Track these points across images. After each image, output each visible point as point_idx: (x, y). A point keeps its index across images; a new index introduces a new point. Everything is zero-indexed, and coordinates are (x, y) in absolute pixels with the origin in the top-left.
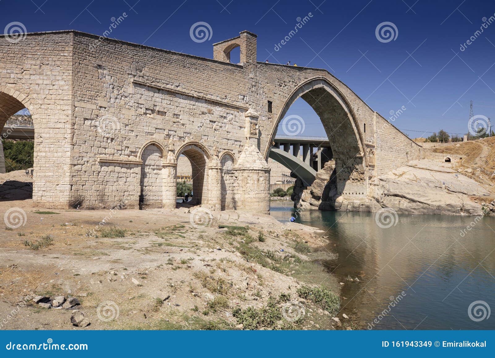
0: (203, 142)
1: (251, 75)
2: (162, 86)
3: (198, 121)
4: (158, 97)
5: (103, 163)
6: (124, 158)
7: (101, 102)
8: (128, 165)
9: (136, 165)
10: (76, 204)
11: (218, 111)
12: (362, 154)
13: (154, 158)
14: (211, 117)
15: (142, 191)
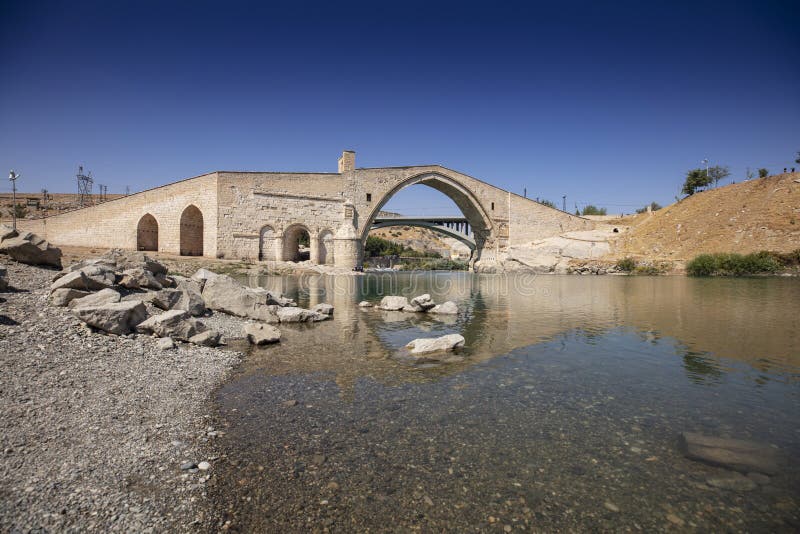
0: (306, 223)
1: (349, 178)
2: (272, 192)
3: (301, 211)
4: (271, 199)
5: (235, 236)
6: (249, 233)
7: (234, 205)
8: (251, 237)
9: (256, 237)
10: (221, 256)
11: (318, 204)
12: (489, 227)
13: (268, 233)
14: (312, 208)
15: (261, 251)
